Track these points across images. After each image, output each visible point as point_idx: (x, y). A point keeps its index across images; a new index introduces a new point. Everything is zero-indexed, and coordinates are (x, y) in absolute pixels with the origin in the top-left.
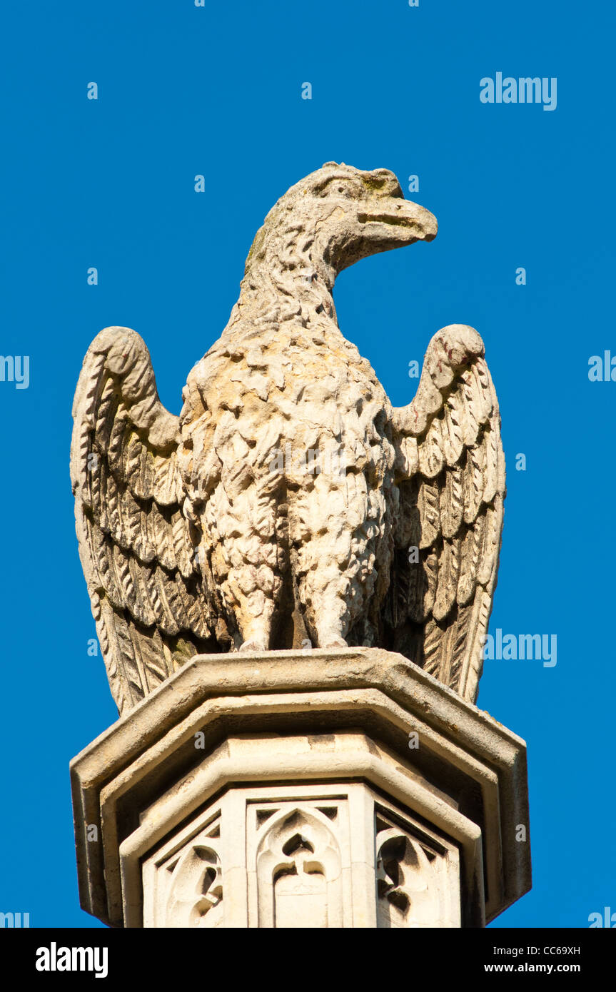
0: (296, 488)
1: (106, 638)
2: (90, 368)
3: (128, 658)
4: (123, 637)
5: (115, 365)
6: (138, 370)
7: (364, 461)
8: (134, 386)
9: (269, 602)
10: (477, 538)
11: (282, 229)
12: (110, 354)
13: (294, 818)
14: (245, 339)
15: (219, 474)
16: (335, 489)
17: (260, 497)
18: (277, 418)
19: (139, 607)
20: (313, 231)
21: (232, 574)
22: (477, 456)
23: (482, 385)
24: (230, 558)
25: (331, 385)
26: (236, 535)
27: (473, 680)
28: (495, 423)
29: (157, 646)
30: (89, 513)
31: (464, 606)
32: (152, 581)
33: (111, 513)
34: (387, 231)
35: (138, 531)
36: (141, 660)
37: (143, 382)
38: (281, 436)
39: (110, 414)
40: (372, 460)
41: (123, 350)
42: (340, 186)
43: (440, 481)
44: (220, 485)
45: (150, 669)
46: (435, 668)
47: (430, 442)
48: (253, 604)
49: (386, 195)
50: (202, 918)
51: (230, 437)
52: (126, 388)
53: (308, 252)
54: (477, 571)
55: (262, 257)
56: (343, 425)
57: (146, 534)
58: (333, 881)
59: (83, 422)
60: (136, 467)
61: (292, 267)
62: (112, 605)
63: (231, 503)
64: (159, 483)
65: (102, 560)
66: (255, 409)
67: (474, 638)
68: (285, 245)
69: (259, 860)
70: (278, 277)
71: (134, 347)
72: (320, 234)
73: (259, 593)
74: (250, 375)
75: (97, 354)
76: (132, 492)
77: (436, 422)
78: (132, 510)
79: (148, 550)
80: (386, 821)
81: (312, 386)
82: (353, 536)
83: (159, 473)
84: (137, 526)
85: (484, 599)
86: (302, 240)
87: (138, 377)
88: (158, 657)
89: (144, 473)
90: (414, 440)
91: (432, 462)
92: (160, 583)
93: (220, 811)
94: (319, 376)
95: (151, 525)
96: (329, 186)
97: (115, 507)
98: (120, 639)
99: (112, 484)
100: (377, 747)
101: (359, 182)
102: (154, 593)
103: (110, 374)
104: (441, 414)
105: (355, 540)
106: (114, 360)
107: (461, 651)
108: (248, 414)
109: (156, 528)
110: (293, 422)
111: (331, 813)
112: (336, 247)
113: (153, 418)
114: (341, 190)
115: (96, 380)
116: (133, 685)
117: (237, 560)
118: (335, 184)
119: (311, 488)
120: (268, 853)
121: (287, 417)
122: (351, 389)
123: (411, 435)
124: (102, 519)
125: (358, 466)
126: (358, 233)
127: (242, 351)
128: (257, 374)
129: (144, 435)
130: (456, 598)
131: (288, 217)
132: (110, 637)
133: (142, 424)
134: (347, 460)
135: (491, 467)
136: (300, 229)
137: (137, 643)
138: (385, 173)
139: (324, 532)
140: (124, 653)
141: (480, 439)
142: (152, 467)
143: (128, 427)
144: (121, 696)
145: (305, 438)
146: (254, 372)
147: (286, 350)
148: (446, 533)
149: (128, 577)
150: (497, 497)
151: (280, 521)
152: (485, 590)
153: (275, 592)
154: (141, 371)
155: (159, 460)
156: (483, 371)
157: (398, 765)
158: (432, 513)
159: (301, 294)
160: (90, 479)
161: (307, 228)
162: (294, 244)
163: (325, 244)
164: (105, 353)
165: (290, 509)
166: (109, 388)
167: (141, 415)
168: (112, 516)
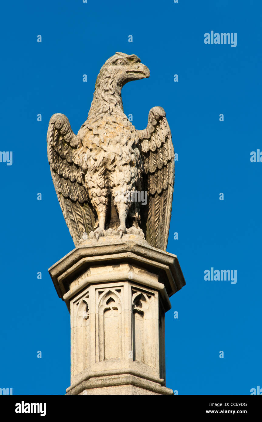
0: (110, 171)
1: (62, 207)
2: (50, 128)
3: (70, 211)
4: (67, 205)
5: (58, 126)
6: (65, 126)
7: (129, 161)
8: (64, 131)
9: (105, 207)
10: (168, 170)
11: (104, 77)
12: (56, 123)
13: (109, 293)
14: (93, 123)
15: (87, 168)
16: (121, 171)
17: (99, 176)
18: (102, 151)
19: (72, 196)
20: (113, 78)
21: (93, 199)
22: (165, 146)
23: (165, 126)
24: (92, 194)
25: (117, 139)
26: (93, 187)
27: (169, 213)
28: (170, 137)
29: (78, 206)
30: (55, 170)
31: (165, 190)
32: (75, 187)
33: (61, 168)
34: (135, 75)
35: (69, 172)
36: (74, 211)
37: (66, 129)
38: (104, 157)
39: (57, 140)
40: (132, 160)
41: (59, 122)
42: (121, 62)
43: (156, 152)
44: (88, 171)
45: (77, 213)
46: (159, 208)
47: (152, 140)
48: (100, 208)
49: (134, 63)
50: (86, 321)
51: (89, 157)
52: (61, 132)
53: (112, 85)
54: (168, 180)
55: (99, 86)
56: (122, 151)
57: (72, 172)
58: (120, 314)
59: (50, 145)
60: (67, 153)
61: (107, 91)
62: (64, 197)
63: (91, 177)
64: (75, 157)
65: (59, 184)
66: (96, 149)
67: (169, 200)
68: (105, 83)
69: (100, 308)
70: (103, 95)
71: (63, 120)
72: (115, 78)
73: (101, 204)
74: (94, 137)
75: (52, 124)
76: (67, 161)
77: (153, 135)
78: (67, 166)
79: (73, 178)
80: (135, 291)
81: (112, 140)
82: (127, 184)
83: (74, 154)
84: (69, 170)
85: (171, 189)
86: (110, 81)
87: (65, 128)
88: (79, 209)
89: (70, 154)
90: (147, 140)
91: (153, 147)
92: (78, 186)
93: (88, 291)
94: (114, 136)
95: (74, 169)
96: (117, 62)
97: (62, 166)
98: (67, 206)
99: (60, 160)
100: (132, 267)
101: (126, 60)
102: (76, 190)
103: (56, 129)
104: (155, 132)
105: (128, 185)
106: (57, 125)
107: (165, 204)
108: (94, 151)
109: (75, 171)
110: (107, 153)
111: (119, 291)
112: (120, 82)
113: (71, 139)
114: (121, 63)
115: (52, 132)
116: (72, 220)
117: (94, 195)
118: (119, 61)
119: (114, 171)
120: (102, 305)
121: (105, 151)
122: (124, 138)
123: (147, 139)
124: (58, 171)
125: (127, 163)
126: (126, 77)
127: (92, 128)
128: (96, 137)
129: (69, 144)
130: (163, 187)
131: (106, 73)
132: (64, 206)
133: (68, 141)
134: (124, 162)
135: (169, 150)
136: (109, 77)
137: (72, 206)
138: (133, 56)
139: (119, 185)
140: (68, 210)
141: (166, 141)
142: (72, 152)
143: (64, 141)
144: (68, 224)
145: (111, 158)
146: (95, 136)
147: (104, 127)
148: (159, 167)
149: (68, 187)
150: (172, 159)
151: (106, 181)
152: (171, 186)
153: (106, 203)
154: (65, 127)
155: (74, 150)
156: (165, 122)
157: (139, 270)
158: (154, 162)
159: (110, 101)
160: (54, 160)
161: (111, 77)
162: (108, 82)
163: (117, 81)
164: (54, 123)
165: (109, 177)
166: (57, 132)
167: (67, 138)
168: (62, 169)
